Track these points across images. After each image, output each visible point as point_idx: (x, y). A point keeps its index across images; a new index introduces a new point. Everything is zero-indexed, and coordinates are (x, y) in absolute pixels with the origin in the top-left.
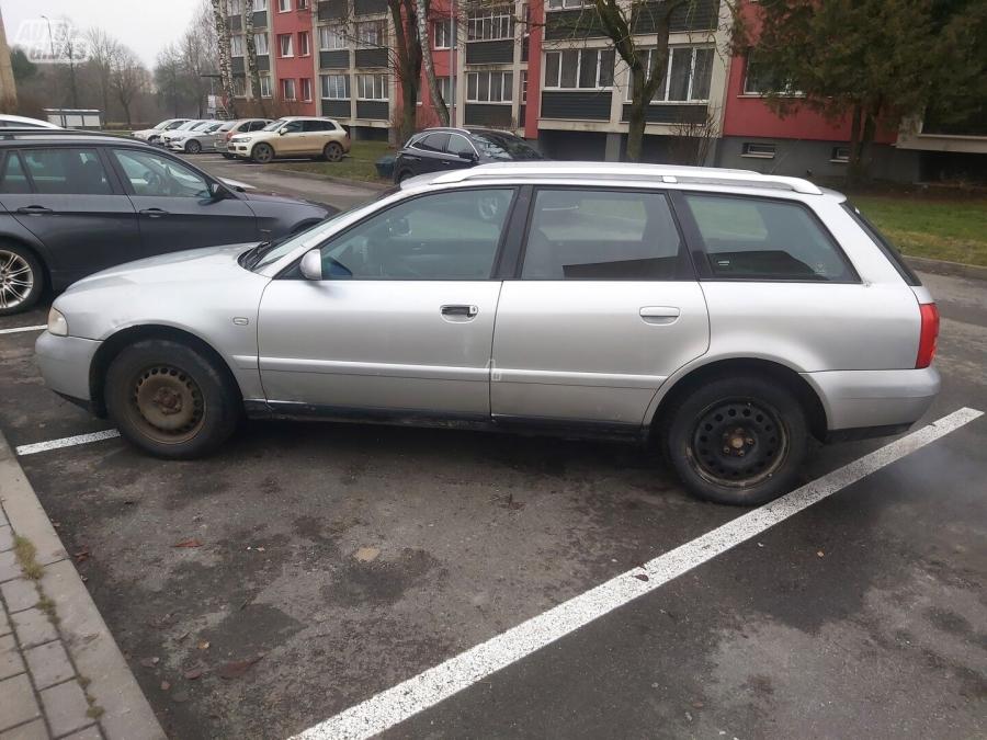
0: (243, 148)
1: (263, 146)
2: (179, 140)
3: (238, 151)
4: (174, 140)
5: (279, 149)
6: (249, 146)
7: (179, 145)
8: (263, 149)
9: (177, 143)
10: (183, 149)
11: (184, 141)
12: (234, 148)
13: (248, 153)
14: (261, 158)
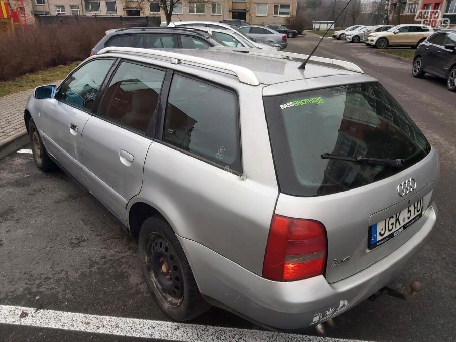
0: (372, 40)
1: (382, 39)
2: (350, 36)
3: (369, 42)
4: (348, 36)
5: (391, 41)
6: (375, 39)
7: (349, 38)
8: (382, 41)
9: (349, 37)
10: (351, 40)
11: (352, 36)
12: (368, 40)
13: (374, 43)
14: (380, 46)
